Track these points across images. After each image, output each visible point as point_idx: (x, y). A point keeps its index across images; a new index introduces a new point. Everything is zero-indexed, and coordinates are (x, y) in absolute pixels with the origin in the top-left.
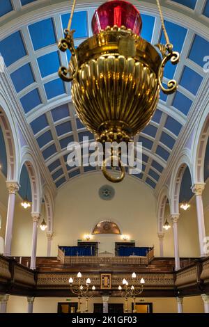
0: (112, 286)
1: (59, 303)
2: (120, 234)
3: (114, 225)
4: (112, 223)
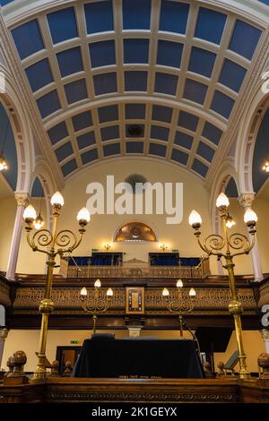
0: (146, 309)
1: (58, 348)
2: (155, 240)
3: (146, 229)
4: (143, 225)
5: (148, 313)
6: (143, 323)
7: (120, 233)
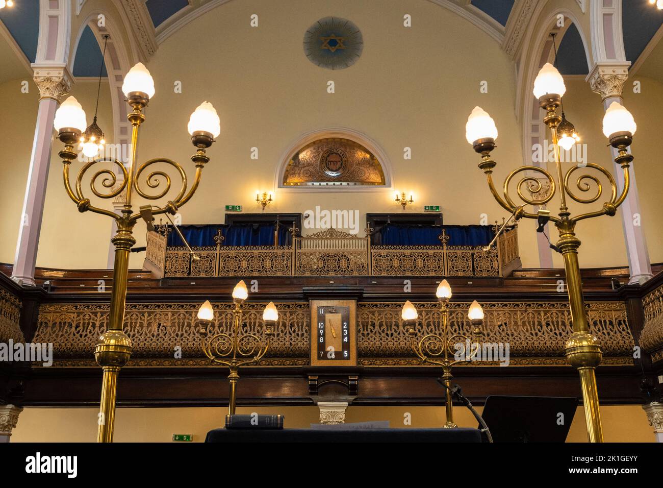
0: (361, 354)
2: (383, 183)
3: (360, 155)
4: (353, 145)
5: (367, 364)
6: (353, 390)
7: (294, 167)
